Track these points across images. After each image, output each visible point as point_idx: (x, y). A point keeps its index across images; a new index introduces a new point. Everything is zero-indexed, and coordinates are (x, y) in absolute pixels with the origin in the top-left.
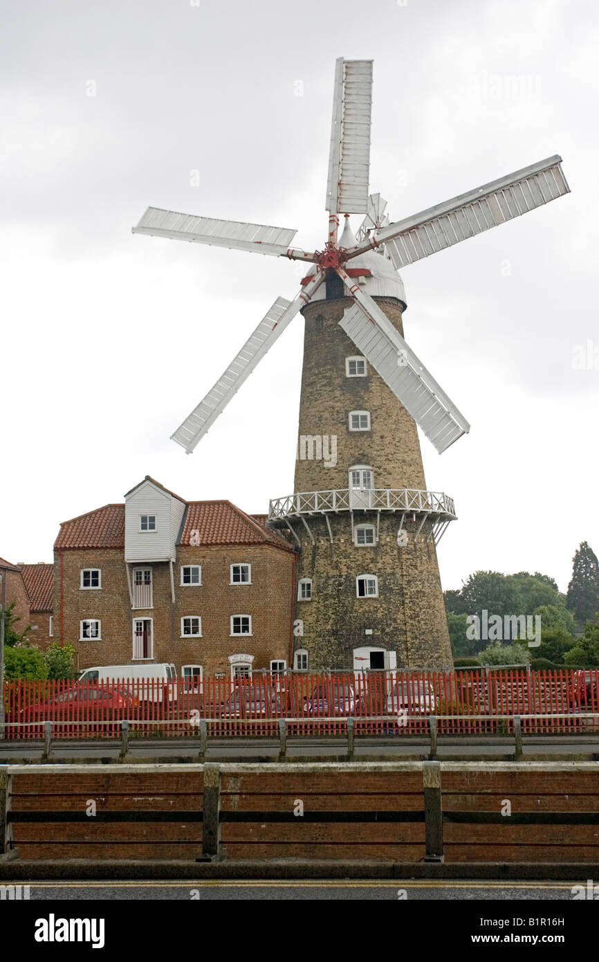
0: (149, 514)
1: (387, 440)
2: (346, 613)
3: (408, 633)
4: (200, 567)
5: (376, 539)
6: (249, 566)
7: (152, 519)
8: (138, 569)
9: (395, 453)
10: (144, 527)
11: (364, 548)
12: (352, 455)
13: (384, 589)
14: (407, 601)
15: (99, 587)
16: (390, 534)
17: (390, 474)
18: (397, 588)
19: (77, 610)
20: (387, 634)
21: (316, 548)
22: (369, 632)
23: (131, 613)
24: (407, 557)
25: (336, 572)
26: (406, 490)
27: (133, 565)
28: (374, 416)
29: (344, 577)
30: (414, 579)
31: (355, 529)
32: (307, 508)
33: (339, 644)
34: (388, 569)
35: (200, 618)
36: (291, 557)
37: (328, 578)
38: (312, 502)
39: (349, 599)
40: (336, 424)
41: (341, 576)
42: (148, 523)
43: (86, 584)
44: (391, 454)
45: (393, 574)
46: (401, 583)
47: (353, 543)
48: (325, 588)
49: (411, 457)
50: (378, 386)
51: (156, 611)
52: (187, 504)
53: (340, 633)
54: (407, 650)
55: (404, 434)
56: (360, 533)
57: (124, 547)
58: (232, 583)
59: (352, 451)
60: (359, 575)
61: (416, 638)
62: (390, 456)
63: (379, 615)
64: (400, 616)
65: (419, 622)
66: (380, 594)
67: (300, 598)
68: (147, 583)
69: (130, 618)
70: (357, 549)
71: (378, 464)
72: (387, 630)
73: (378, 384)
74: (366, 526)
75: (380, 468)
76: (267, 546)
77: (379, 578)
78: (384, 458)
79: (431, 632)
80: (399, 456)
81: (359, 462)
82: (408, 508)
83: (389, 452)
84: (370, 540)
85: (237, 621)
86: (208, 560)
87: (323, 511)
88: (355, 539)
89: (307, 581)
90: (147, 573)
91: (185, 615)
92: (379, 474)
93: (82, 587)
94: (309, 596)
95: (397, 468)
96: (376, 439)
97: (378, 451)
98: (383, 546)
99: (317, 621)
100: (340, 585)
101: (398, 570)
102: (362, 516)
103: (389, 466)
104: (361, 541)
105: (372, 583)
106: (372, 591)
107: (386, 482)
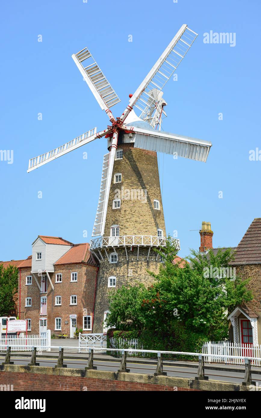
0: (39, 252)
1: (127, 212)
2: (104, 295)
4: (62, 274)
5: (117, 260)
6: (77, 273)
7: (41, 254)
8: (44, 275)
9: (131, 218)
10: (38, 258)
11: (112, 264)
13: (119, 283)
15: (32, 284)
16: (124, 257)
17: (127, 228)
18: (124, 282)
19: (25, 293)
23: (41, 295)
24: (132, 267)
25: (103, 275)
27: (36, 274)
28: (122, 201)
29: (105, 278)
30: (134, 278)
31: (110, 255)
33: (101, 309)
34: (121, 274)
35: (61, 297)
37: (101, 278)
39: (106, 288)
42: (39, 256)
43: (28, 282)
44: (129, 219)
45: (123, 276)
46: (127, 280)
47: (109, 262)
48: (100, 283)
50: (126, 186)
51: (48, 294)
52: (73, 246)
53: (102, 304)
55: (138, 208)
56: (112, 257)
58: (72, 281)
59: (112, 219)
60: (110, 276)
62: (128, 219)
66: (117, 285)
68: (46, 281)
69: (40, 297)
70: (110, 265)
71: (122, 224)
73: (126, 185)
74: (114, 254)
75: (122, 226)
76: (82, 264)
77: (117, 278)
78: (125, 221)
80: (134, 219)
81: (114, 223)
83: (128, 218)
84: (115, 260)
85: (72, 298)
86: (64, 272)
88: (110, 260)
92: (122, 229)
93: (27, 284)
95: (131, 225)
96: (122, 212)
97: (123, 218)
98: (120, 263)
100: (104, 281)
101: (126, 274)
103: (127, 225)
104: (112, 261)
105: (114, 280)
106: (114, 284)
107: (125, 232)
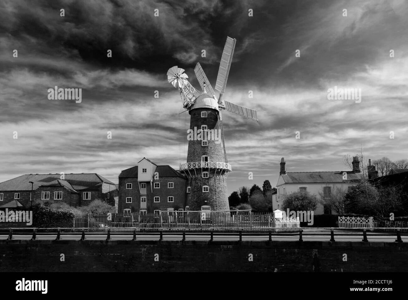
0: (145, 168)
1: (212, 149)
2: (199, 196)
3: (217, 202)
4: (159, 183)
5: (208, 176)
6: (173, 183)
7: (146, 169)
8: (142, 183)
10: (143, 172)
11: (205, 178)
12: (202, 153)
13: (211, 190)
14: (217, 193)
15: (131, 188)
16: (212, 174)
17: (213, 158)
18: (214, 190)
19: (125, 194)
20: (211, 202)
21: (192, 178)
22: (206, 201)
23: (141, 196)
24: (217, 181)
25: (197, 185)
26: (217, 162)
27: (141, 182)
28: (209, 142)
30: (219, 187)
31: (203, 173)
32: (189, 167)
33: (198, 205)
34: (212, 184)
35: (159, 197)
36: (185, 181)
37: (195, 186)
38: (191, 165)
39: (201, 192)
40: (198, 144)
41: (198, 186)
42: (145, 171)
43: (128, 187)
44: (213, 152)
46: (215, 188)
48: (194, 189)
49: (219, 154)
51: (147, 195)
52: (157, 166)
53: (198, 201)
54: (216, 206)
55: (217, 147)
56: (204, 174)
57: (138, 177)
58: (168, 188)
59: (202, 151)
60: (204, 186)
61: (219, 203)
63: (209, 197)
64: (215, 197)
65: (220, 199)
66: (209, 191)
67: (187, 192)
68: (145, 187)
70: (203, 179)
72: (211, 201)
74: (205, 172)
75: (210, 156)
76: (178, 177)
77: (209, 187)
78: (211, 153)
79: (223, 202)
80: (215, 153)
81: (204, 154)
82: (218, 167)
84: (207, 176)
85: (169, 198)
86: (161, 181)
87: (194, 168)
88: (203, 176)
89: (189, 187)
90: (145, 185)
91: (155, 196)
92: (210, 158)
93: (127, 188)
94: (190, 191)
95: (215, 157)
96: (209, 148)
97: (210, 151)
98: (210, 178)
99: (192, 198)
100: (198, 188)
101: (214, 184)
102: (205, 169)
103: (213, 156)
104: (204, 176)
105: (207, 188)
106: (207, 190)
107: (212, 160)
